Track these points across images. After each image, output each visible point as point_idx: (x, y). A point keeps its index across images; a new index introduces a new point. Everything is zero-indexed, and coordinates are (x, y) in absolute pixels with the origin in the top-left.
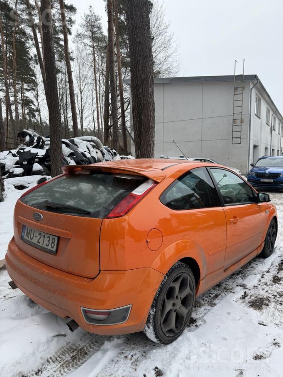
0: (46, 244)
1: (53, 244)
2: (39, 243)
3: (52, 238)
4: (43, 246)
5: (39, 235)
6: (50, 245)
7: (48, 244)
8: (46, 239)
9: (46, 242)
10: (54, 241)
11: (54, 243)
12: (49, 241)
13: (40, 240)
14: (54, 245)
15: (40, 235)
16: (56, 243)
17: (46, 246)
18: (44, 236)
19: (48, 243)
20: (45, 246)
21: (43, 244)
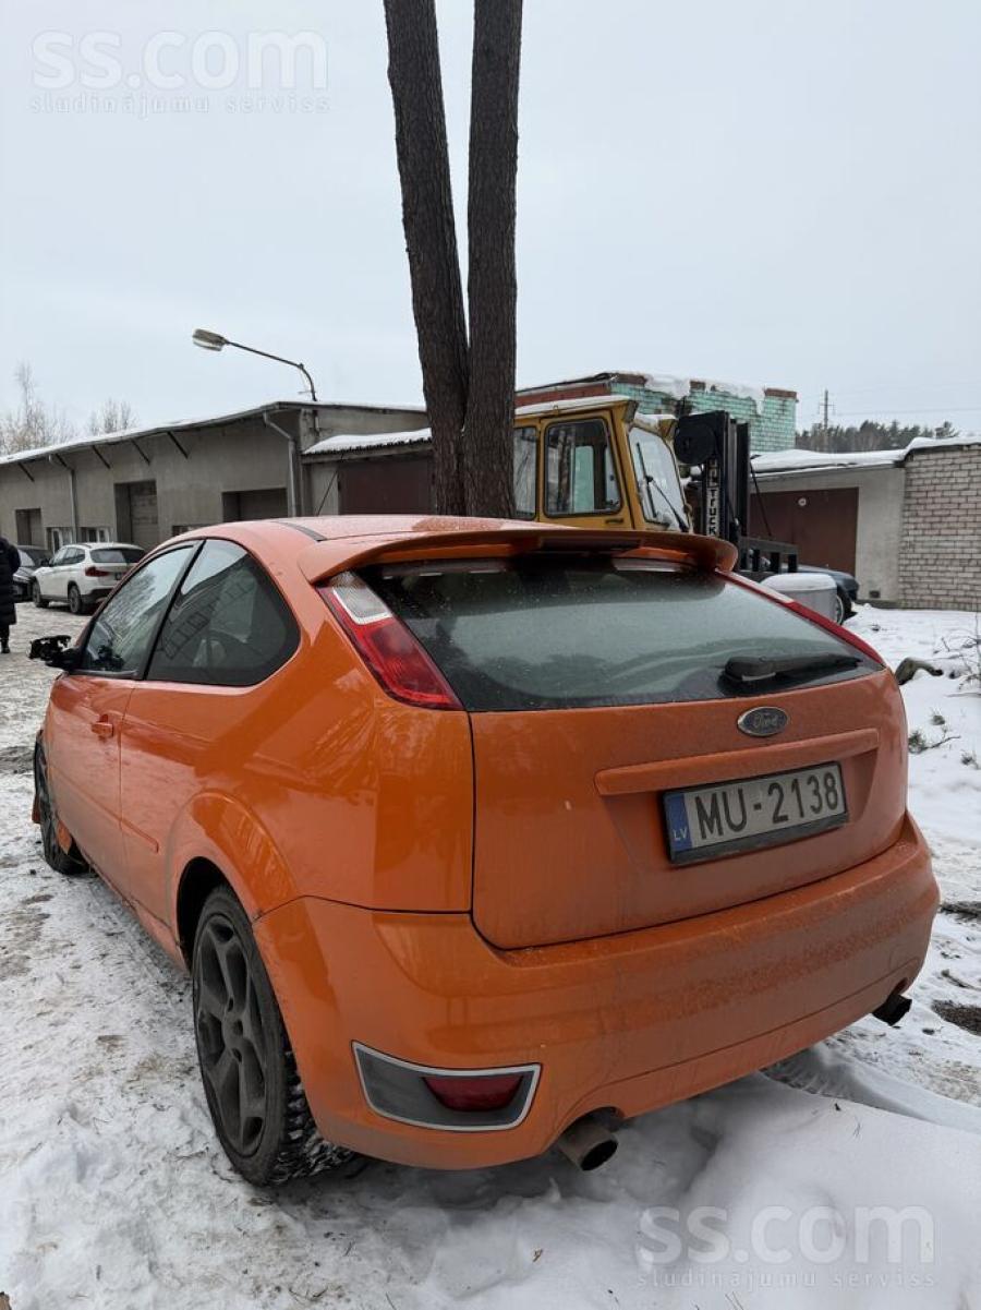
0: (813, 807)
1: (831, 795)
2: (785, 818)
3: (822, 777)
4: (803, 820)
5: (770, 793)
6: (824, 804)
7: (817, 805)
8: (806, 791)
9: (809, 800)
10: (829, 782)
11: (831, 789)
12: (816, 792)
13: (782, 808)
14: (836, 795)
15: (776, 791)
16: (838, 787)
17: (812, 813)
18: (795, 786)
19: (816, 798)
20: (810, 817)
21: (802, 815)
